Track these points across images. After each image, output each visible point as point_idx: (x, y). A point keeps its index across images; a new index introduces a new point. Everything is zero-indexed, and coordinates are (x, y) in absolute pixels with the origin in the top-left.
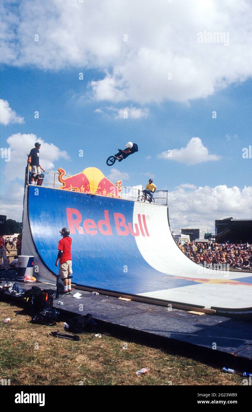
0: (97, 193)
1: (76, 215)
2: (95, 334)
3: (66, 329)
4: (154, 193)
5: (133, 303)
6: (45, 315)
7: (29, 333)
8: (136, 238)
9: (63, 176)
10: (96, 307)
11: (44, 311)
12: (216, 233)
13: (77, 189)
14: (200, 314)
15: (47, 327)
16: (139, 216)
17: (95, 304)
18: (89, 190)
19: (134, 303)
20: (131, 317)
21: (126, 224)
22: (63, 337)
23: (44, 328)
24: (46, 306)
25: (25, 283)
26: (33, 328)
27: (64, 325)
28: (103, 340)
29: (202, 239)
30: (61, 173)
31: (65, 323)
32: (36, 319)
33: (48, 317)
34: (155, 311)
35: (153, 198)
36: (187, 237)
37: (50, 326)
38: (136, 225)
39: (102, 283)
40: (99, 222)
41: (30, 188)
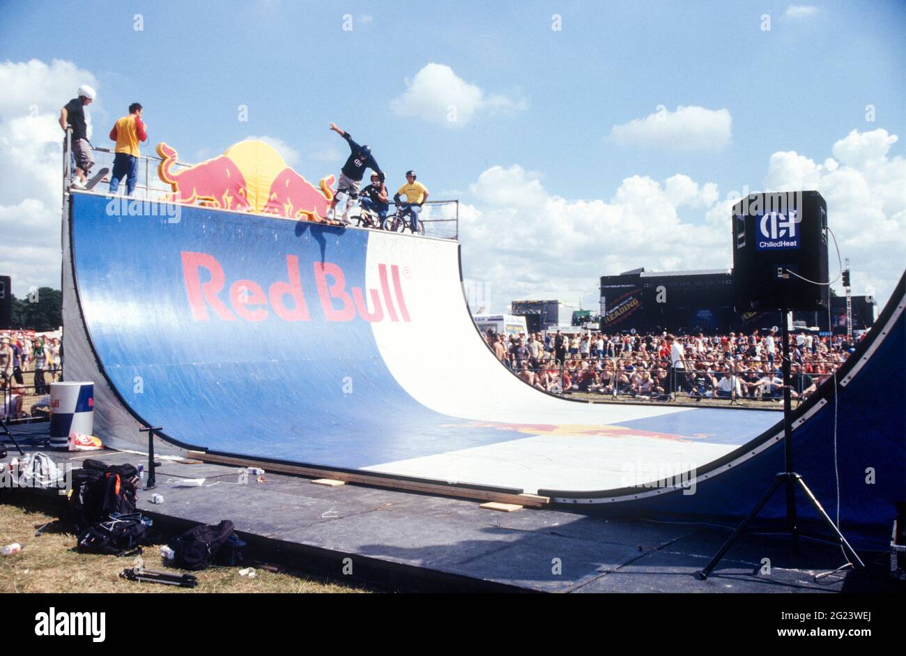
0: (267, 209)
1: (208, 271)
2: (240, 569)
3: (167, 562)
4: (423, 206)
5: (349, 491)
6: (111, 529)
7: (68, 575)
8: (376, 327)
9: (172, 166)
10: (249, 503)
11: (112, 520)
12: (601, 310)
13: (212, 200)
14: (511, 507)
15: (117, 559)
16: (382, 268)
17: (247, 498)
18: (244, 203)
19: (351, 489)
20: (334, 524)
21: (345, 290)
22: (155, 580)
23: (108, 561)
24: (118, 508)
25: (72, 454)
26: (80, 565)
27: (162, 551)
28: (256, 584)
29: (564, 324)
30: (164, 158)
31: (166, 548)
32: (88, 540)
33: (121, 535)
34: (401, 506)
35: (421, 222)
36: (519, 322)
37: (126, 555)
38: (374, 293)
39: (277, 445)
40: (271, 287)
41: (75, 199)
